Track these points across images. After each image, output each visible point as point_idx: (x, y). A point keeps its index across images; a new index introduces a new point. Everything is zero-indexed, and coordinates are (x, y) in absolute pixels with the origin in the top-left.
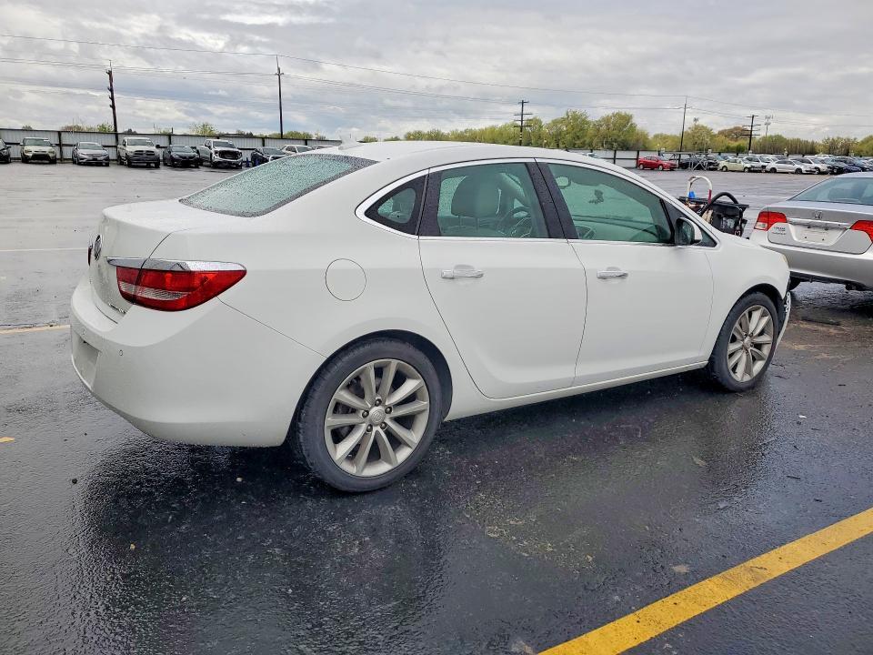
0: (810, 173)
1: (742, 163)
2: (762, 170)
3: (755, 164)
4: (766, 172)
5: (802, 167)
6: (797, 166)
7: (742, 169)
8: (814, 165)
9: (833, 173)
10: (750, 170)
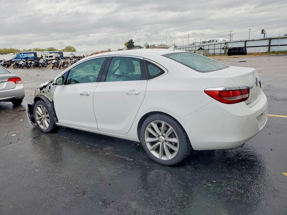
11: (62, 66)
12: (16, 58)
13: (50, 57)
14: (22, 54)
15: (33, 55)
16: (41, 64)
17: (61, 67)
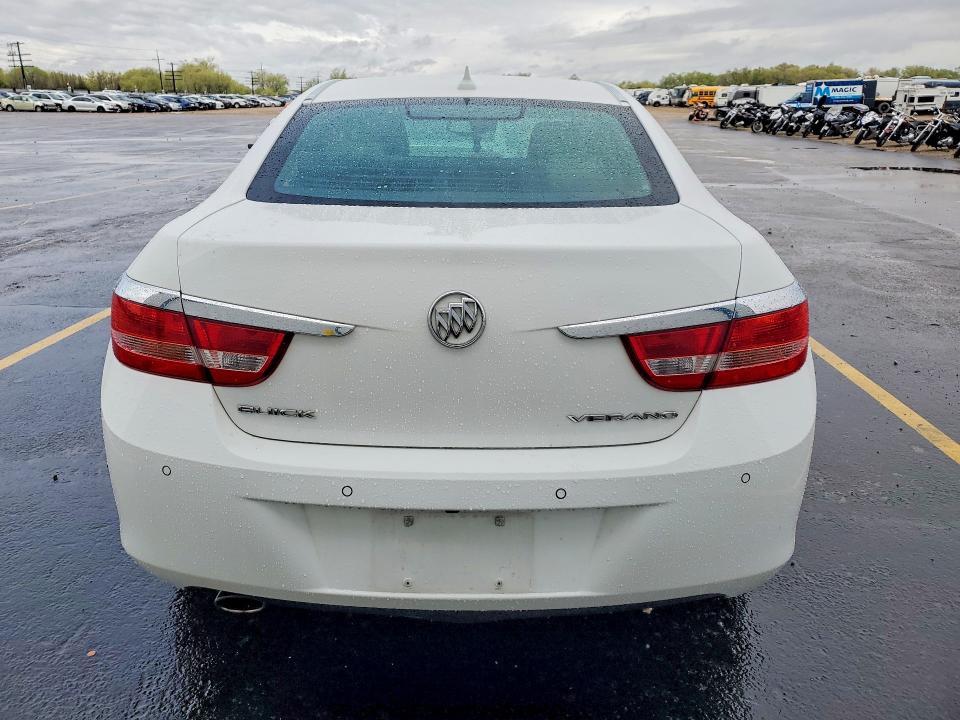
0: (114, 111)
1: (31, 101)
2: (57, 108)
3: (46, 102)
4: (63, 111)
5: (103, 105)
6: (99, 103)
7: (33, 108)
8: (114, 102)
9: (134, 111)
10: (44, 109)
11: (892, 139)
12: (799, 100)
13: (922, 99)
14: (823, 87)
15: (858, 91)
16: (829, 123)
17: (889, 141)
